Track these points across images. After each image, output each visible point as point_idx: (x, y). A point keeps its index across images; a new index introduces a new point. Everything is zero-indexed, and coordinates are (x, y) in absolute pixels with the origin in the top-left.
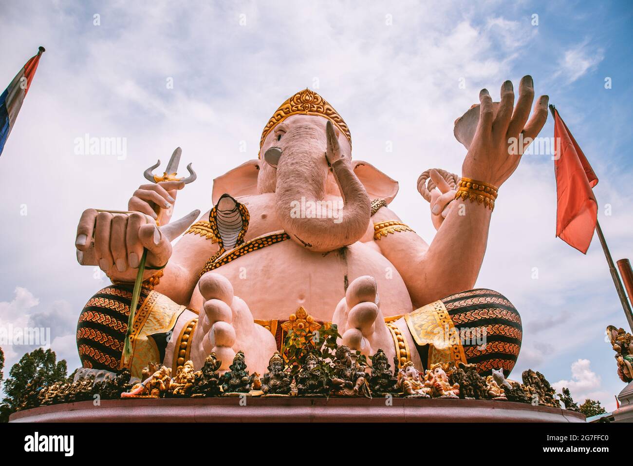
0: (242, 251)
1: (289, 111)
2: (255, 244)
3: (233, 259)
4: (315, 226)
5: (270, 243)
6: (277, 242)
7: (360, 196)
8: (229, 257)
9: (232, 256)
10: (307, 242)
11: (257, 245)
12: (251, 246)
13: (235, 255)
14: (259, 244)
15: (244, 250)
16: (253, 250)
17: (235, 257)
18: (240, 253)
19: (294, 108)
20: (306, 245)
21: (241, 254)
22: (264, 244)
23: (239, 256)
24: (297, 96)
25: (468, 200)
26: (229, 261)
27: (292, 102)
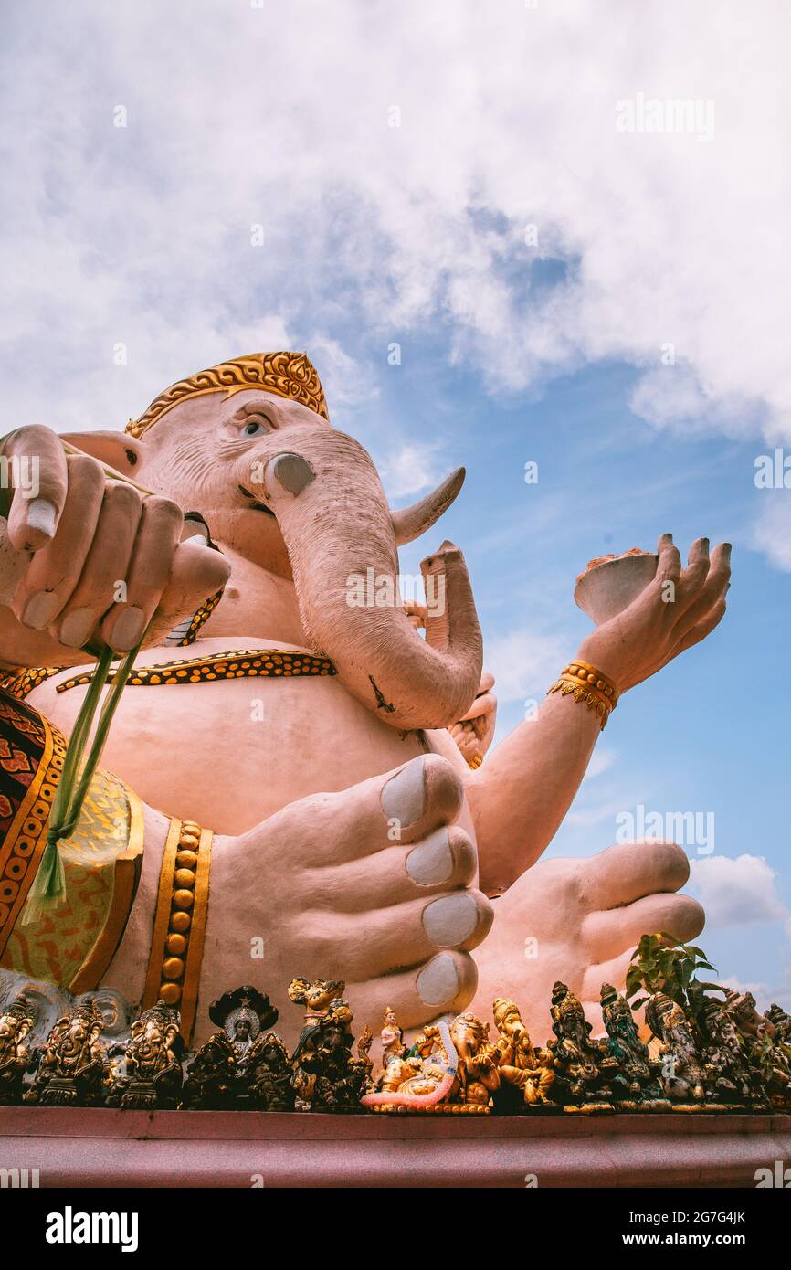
0: (234, 667)
1: (257, 377)
2: (268, 661)
3: (203, 678)
4: (422, 674)
5: (295, 671)
6: (310, 674)
7: (476, 637)
8: (196, 672)
9: (205, 670)
10: (388, 699)
11: (270, 666)
12: (258, 664)
13: (213, 671)
14: (276, 667)
15: (240, 669)
16: (258, 675)
17: (212, 676)
18: (228, 670)
19: (268, 377)
20: (382, 704)
21: (228, 675)
22: (284, 670)
23: (221, 677)
24: (282, 356)
25: (584, 704)
26: (192, 679)
27: (268, 364)
